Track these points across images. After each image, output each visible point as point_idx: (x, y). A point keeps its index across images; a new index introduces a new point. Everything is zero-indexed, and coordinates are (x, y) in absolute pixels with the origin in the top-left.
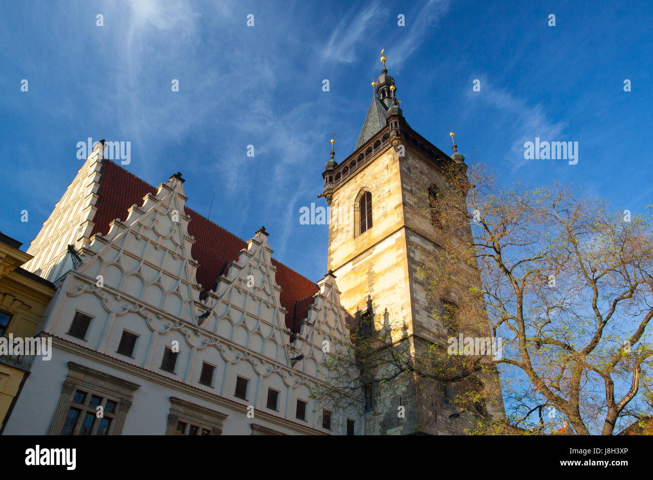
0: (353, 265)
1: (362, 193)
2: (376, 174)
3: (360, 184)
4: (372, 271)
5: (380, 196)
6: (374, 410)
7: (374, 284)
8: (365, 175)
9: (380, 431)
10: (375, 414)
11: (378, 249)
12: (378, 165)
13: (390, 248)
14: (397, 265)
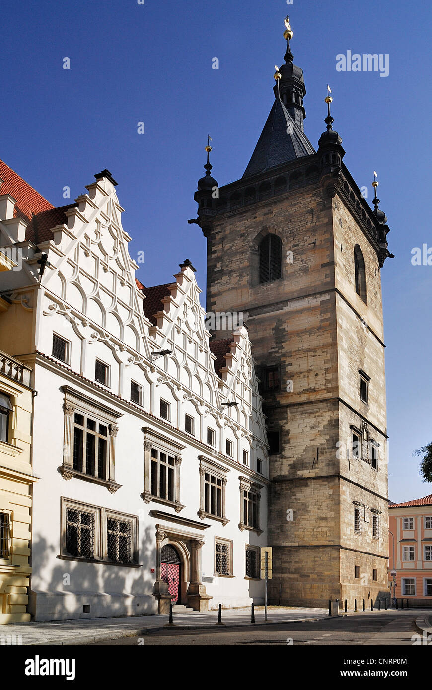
0: (249, 316)
1: (264, 234)
2: (291, 216)
3: (262, 222)
4: (280, 328)
5: (298, 245)
6: (281, 453)
7: (284, 342)
8: (271, 213)
9: (288, 470)
10: (283, 457)
11: (292, 307)
12: (295, 204)
13: (310, 310)
14: (320, 328)
